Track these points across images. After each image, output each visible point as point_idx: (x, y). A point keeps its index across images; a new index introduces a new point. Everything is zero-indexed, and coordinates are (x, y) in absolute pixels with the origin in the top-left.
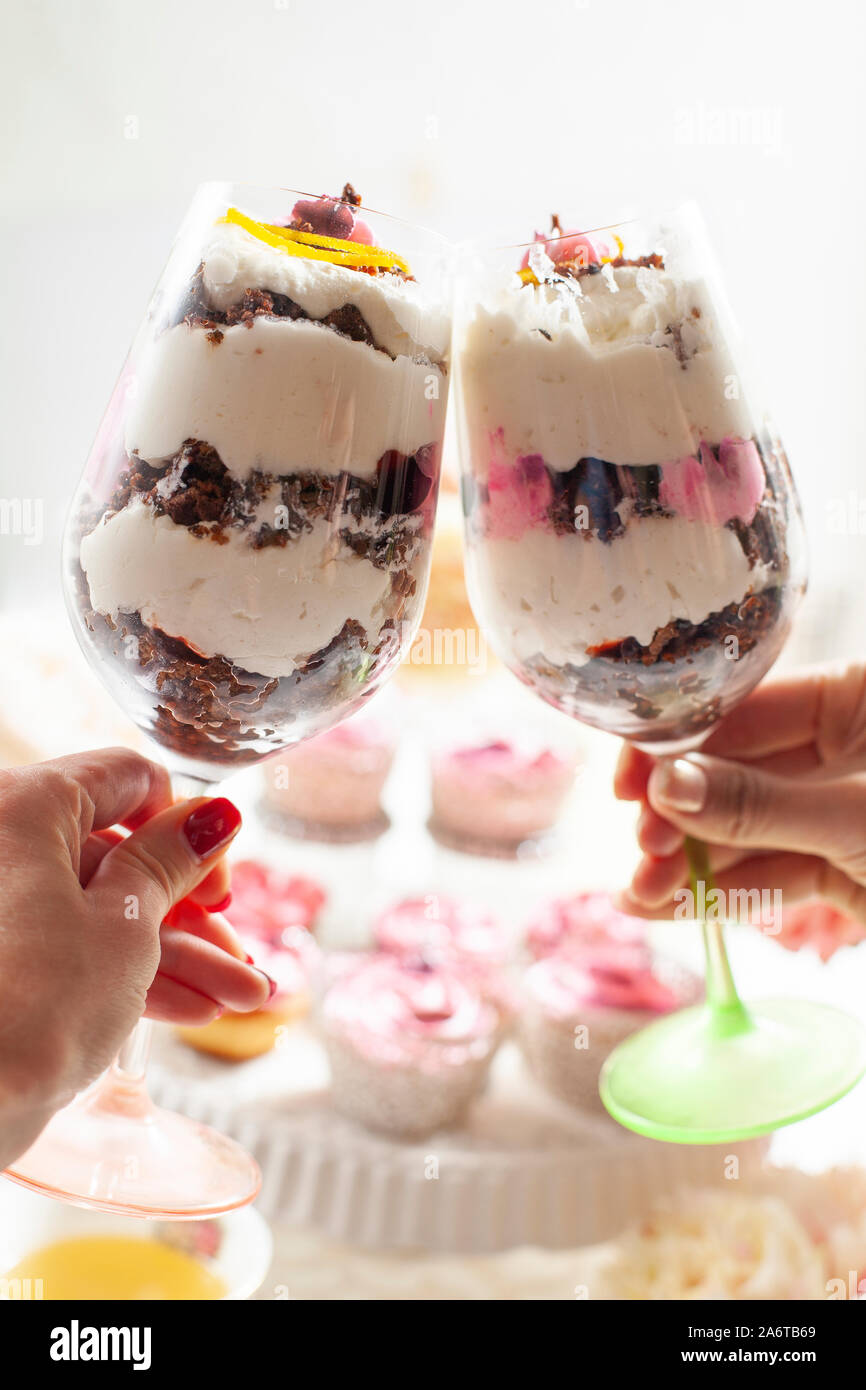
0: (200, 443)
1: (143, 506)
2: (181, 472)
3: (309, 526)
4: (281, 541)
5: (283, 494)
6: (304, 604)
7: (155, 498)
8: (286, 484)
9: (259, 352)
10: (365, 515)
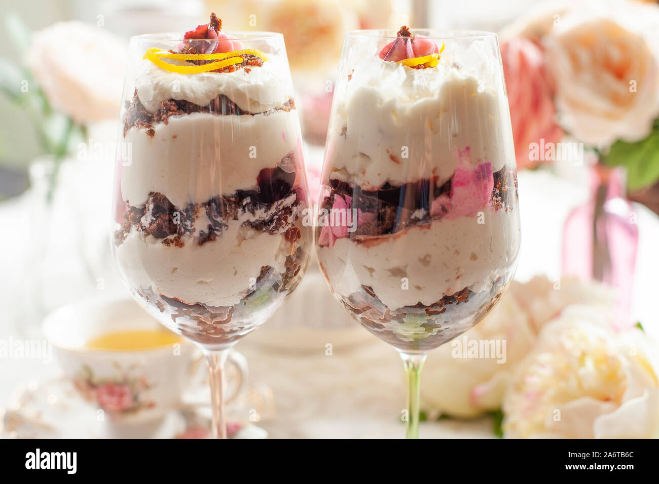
0: (157, 194)
1: (137, 233)
2: (151, 211)
3: (226, 226)
4: (212, 238)
5: (207, 212)
6: (234, 268)
7: (142, 227)
8: (207, 206)
9: (175, 137)
10: (257, 209)
